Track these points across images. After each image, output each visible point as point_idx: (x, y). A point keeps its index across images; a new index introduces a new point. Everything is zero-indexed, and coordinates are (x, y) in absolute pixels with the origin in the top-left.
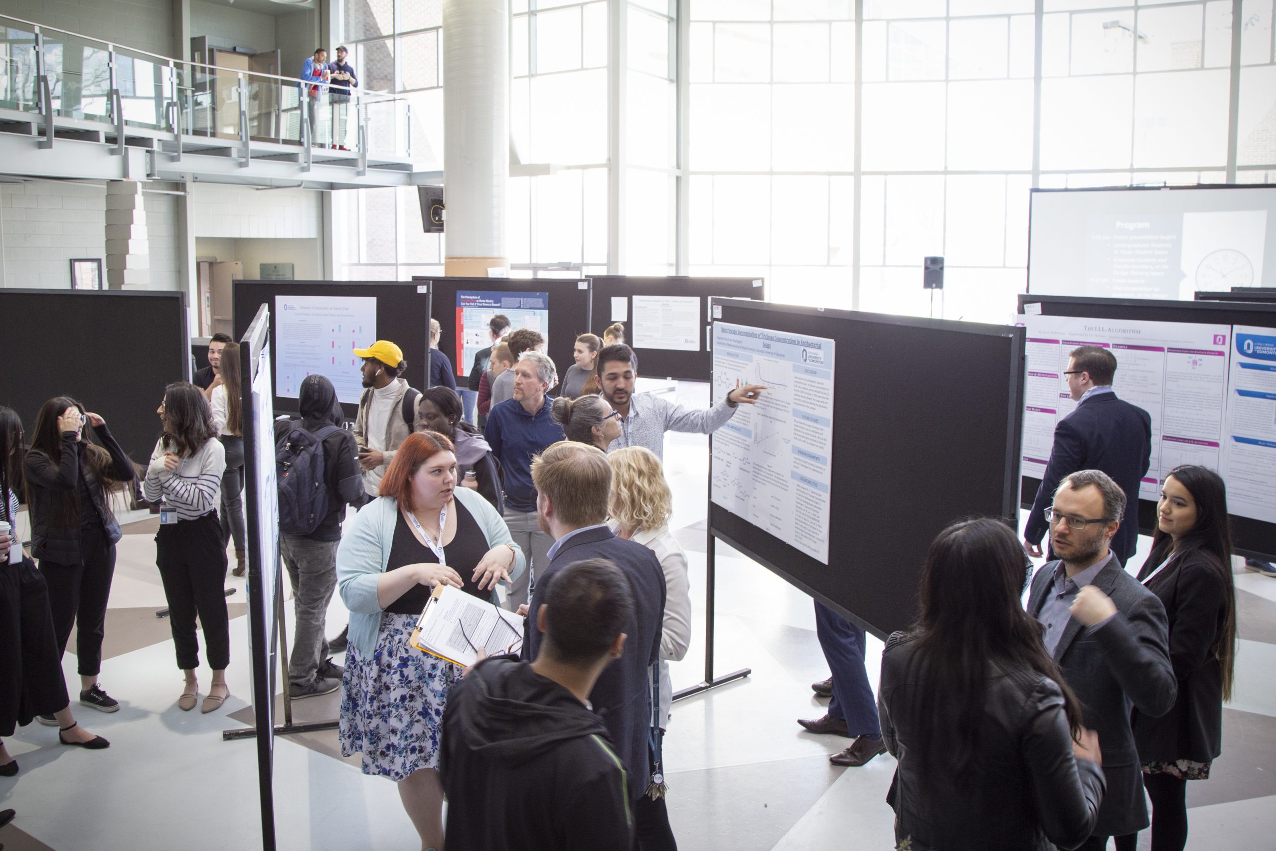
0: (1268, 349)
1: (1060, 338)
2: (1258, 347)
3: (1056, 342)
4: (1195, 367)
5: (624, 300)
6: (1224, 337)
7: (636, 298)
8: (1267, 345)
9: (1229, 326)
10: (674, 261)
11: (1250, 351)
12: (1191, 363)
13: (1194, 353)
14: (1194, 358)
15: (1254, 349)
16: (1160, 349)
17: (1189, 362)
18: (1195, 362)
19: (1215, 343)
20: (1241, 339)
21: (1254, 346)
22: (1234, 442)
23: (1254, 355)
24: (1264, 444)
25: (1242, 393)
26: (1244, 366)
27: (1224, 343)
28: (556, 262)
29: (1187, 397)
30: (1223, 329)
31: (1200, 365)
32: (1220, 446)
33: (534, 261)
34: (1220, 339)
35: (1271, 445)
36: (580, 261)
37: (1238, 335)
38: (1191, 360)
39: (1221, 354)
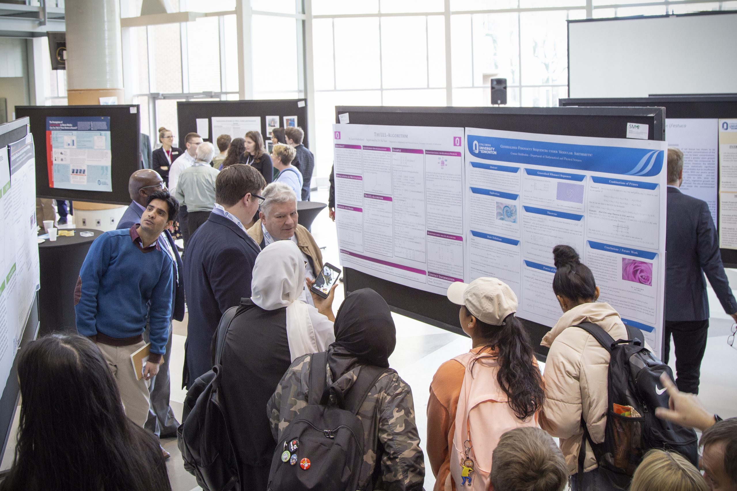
0: (488, 148)
1: (362, 144)
2: (481, 147)
3: (358, 147)
4: (443, 167)
5: (206, 120)
6: (460, 138)
7: (214, 119)
8: (486, 145)
9: (463, 128)
10: (302, 88)
11: (477, 152)
12: (440, 164)
13: (442, 155)
14: (442, 159)
15: (479, 149)
16: (420, 152)
17: (439, 163)
18: (443, 163)
19: (455, 145)
20: (471, 139)
21: (479, 146)
22: (472, 236)
23: (480, 155)
24: (491, 237)
25: (475, 190)
26: (475, 165)
27: (460, 145)
28: (201, 92)
29: (439, 195)
30: (458, 131)
31: (446, 165)
32: (464, 239)
33: (186, 91)
34: (457, 140)
35: (495, 238)
36: (219, 91)
37: (469, 136)
38: (440, 161)
39: (459, 154)
